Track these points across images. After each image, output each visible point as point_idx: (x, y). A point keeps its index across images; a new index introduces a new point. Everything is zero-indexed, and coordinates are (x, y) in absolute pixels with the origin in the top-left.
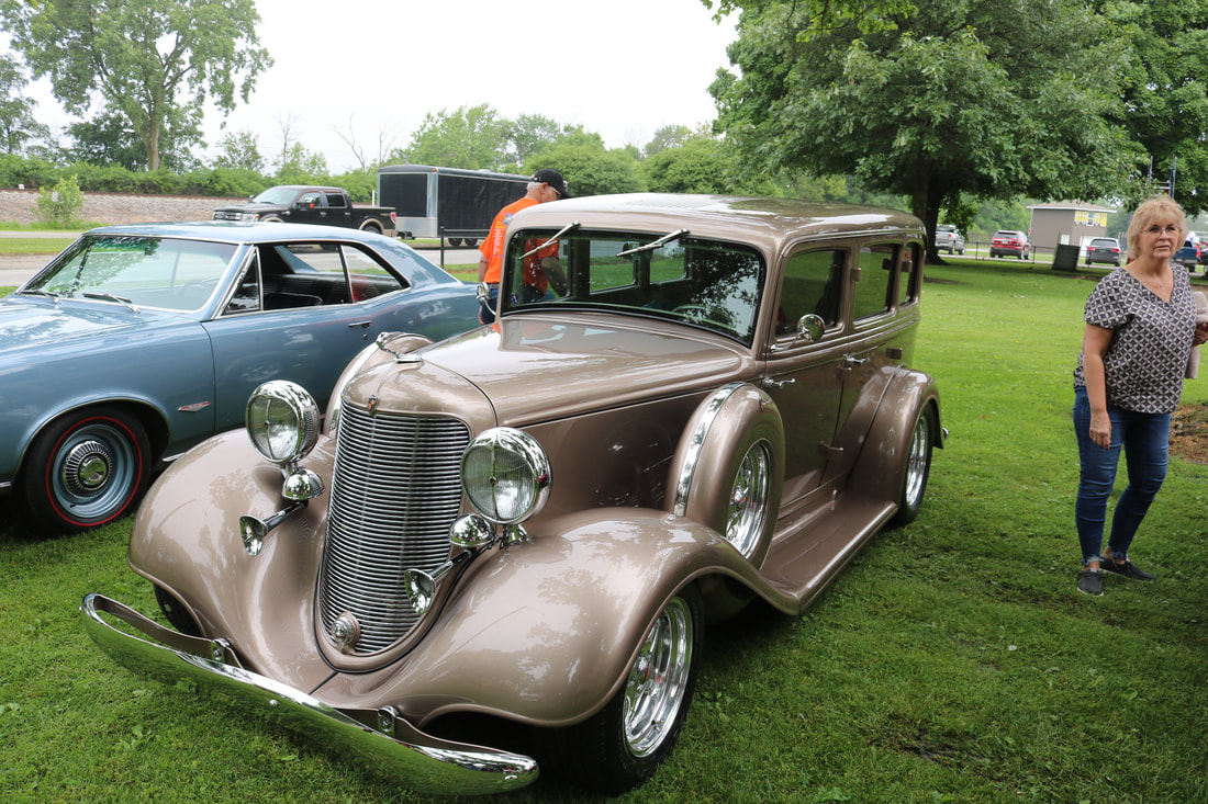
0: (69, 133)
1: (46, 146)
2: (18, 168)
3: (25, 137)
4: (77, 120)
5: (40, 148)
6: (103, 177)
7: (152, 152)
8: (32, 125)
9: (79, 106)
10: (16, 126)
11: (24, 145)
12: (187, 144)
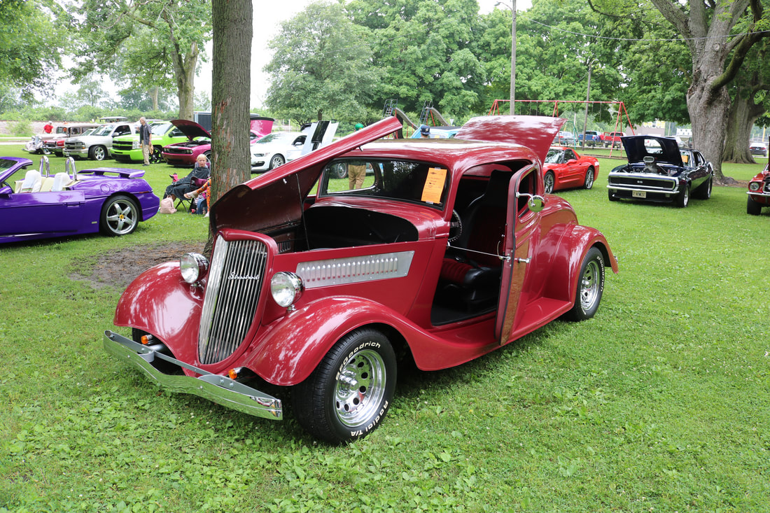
0: (119, 94)
1: (108, 101)
2: (92, 112)
3: (99, 97)
4: (120, 89)
5: (106, 102)
6: (128, 115)
7: (155, 103)
8: (101, 92)
9: (123, 82)
10: (94, 93)
11: (99, 101)
12: (172, 98)
